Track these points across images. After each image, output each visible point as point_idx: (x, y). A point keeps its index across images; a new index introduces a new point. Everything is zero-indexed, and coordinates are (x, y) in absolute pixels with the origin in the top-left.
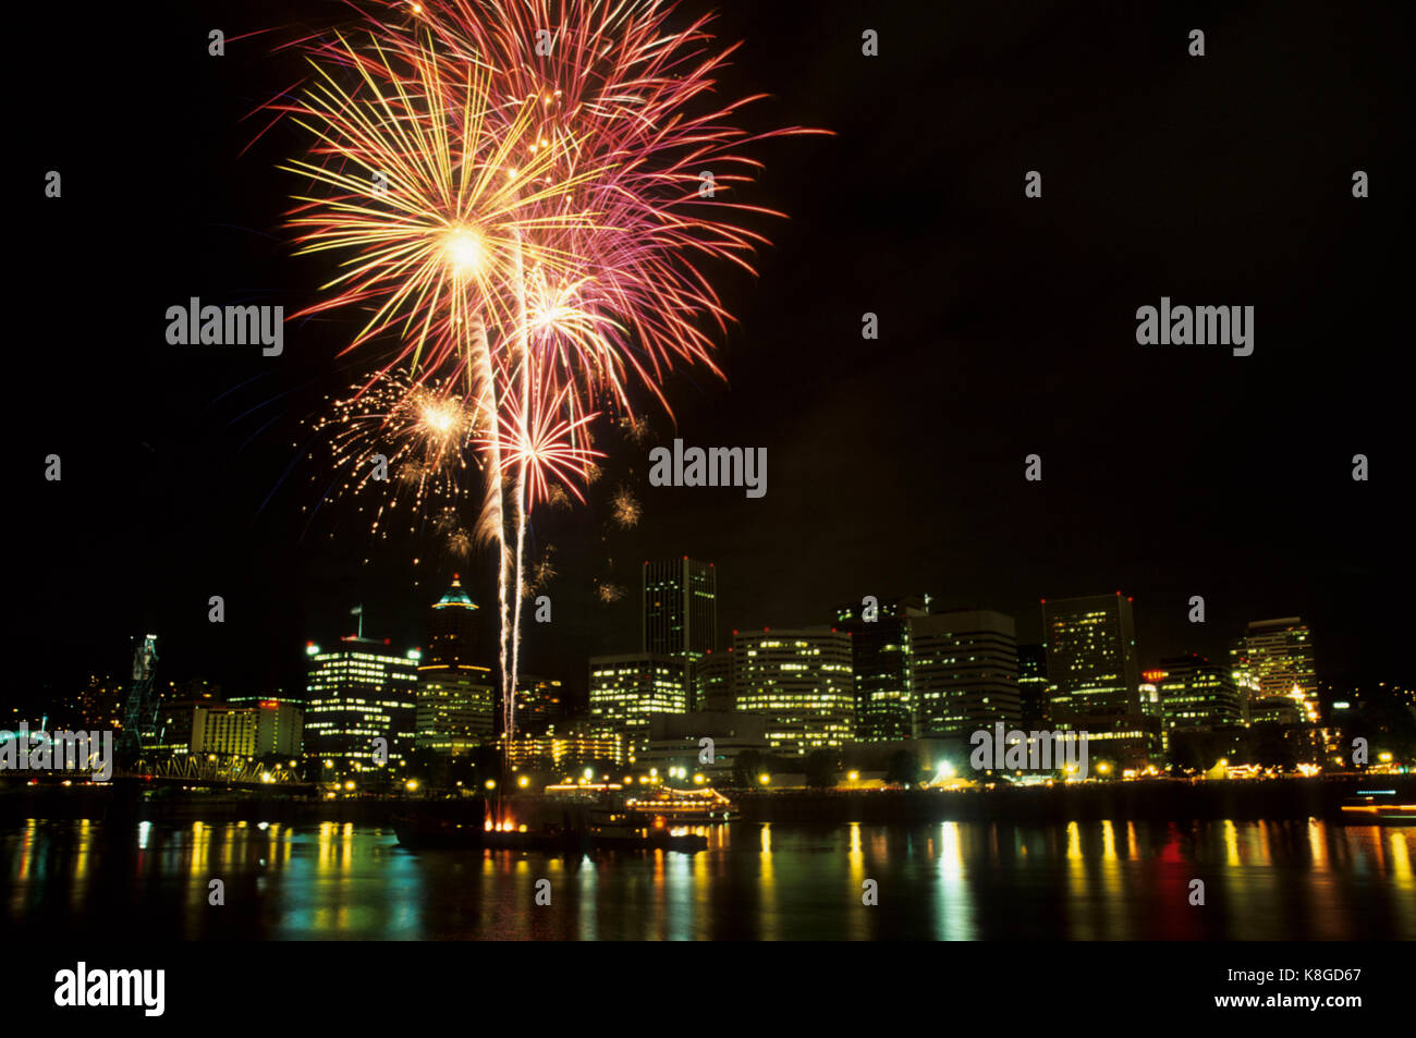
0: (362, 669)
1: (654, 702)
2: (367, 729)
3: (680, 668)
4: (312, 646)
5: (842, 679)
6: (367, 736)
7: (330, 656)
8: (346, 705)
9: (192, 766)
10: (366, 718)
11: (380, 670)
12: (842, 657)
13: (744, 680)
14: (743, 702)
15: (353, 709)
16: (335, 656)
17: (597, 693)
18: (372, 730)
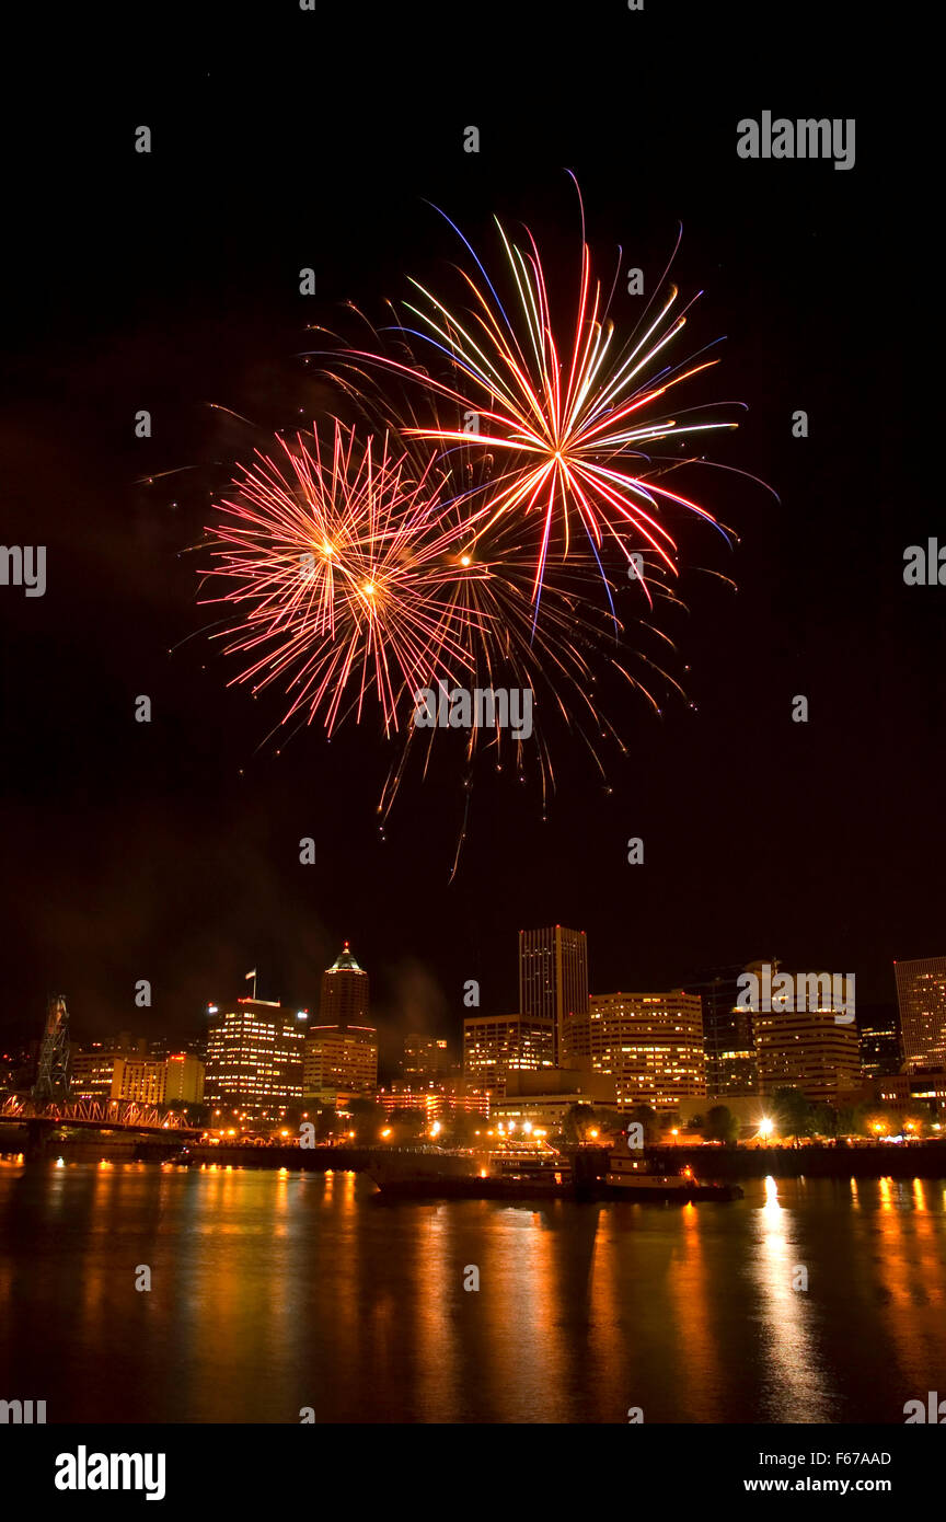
0: (256, 1027)
2: (260, 1082)
3: (548, 1029)
4: (213, 1006)
5: (692, 1040)
6: (259, 1089)
7: (227, 1016)
8: (240, 1059)
9: (95, 1110)
10: (259, 1072)
11: (271, 1029)
12: (692, 1019)
13: (600, 1041)
14: (598, 1061)
15: (247, 1063)
16: (232, 1016)
17: (472, 1051)
18: (264, 1083)
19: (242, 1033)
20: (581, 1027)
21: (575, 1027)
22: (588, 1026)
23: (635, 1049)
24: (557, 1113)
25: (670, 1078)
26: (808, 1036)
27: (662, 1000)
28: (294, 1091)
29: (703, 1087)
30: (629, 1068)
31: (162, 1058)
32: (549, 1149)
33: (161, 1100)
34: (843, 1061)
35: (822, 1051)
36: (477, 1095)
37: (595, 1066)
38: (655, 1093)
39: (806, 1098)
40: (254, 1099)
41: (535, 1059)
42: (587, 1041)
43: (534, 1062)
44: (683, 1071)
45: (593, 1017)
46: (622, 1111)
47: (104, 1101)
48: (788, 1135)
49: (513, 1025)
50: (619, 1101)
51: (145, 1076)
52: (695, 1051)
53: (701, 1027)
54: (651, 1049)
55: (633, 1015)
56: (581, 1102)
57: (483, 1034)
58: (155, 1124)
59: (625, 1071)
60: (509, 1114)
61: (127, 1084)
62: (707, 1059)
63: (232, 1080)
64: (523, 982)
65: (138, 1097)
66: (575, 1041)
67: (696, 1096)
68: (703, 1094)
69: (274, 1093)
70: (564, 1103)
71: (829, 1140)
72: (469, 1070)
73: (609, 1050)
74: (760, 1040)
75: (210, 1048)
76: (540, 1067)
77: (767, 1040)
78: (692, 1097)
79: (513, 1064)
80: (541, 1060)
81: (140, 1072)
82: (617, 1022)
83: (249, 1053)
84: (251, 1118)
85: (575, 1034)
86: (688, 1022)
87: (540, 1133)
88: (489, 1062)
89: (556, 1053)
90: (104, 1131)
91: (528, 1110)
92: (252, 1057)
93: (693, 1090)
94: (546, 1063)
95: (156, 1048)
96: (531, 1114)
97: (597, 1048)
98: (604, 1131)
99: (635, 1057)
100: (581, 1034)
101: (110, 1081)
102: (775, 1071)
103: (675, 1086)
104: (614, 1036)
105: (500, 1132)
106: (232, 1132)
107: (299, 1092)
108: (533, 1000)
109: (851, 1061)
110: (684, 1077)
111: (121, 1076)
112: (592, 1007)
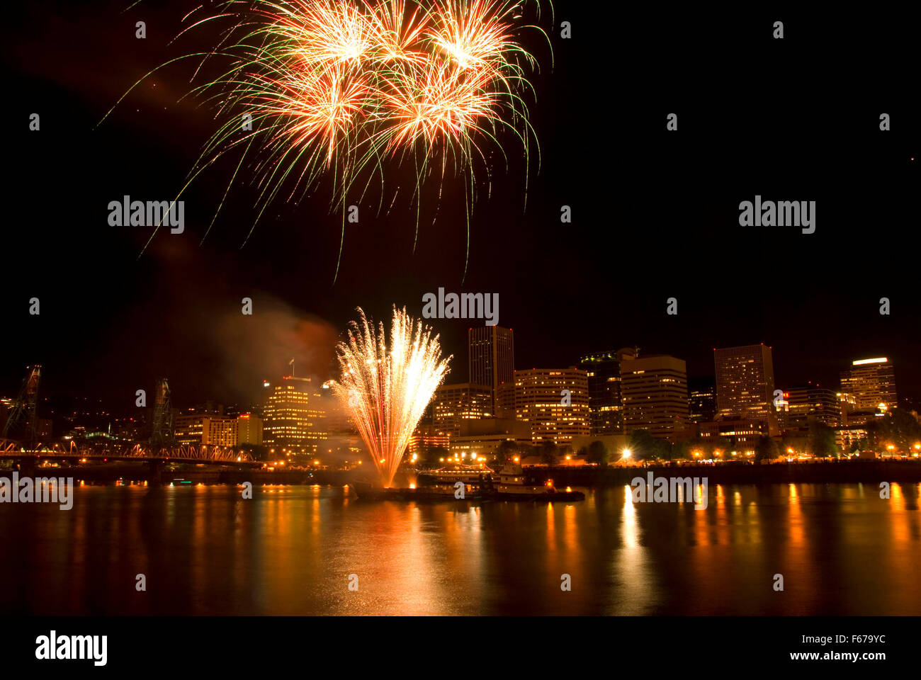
0: (295, 395)
1: (471, 413)
2: (300, 430)
3: (488, 392)
4: (266, 382)
5: (581, 399)
6: (299, 435)
7: (276, 388)
8: (286, 416)
9: (192, 452)
10: (299, 424)
11: (306, 396)
12: (581, 386)
13: (522, 400)
14: (521, 412)
15: (290, 418)
16: (280, 388)
17: (438, 408)
18: (303, 431)
19: (286, 399)
20: (509, 391)
21: (505, 391)
22: (513, 391)
23: (544, 405)
24: (493, 446)
25: (567, 423)
26: (656, 397)
27: (562, 374)
28: (322, 436)
29: (588, 429)
30: (541, 417)
31: (234, 417)
32: (488, 470)
33: (235, 444)
34: (678, 412)
35: (664, 406)
36: (442, 436)
37: (518, 416)
38: (556, 433)
39: (653, 436)
40: (296, 441)
41: (480, 412)
42: (513, 400)
43: (478, 414)
44: (575, 419)
45: (516, 384)
46: (535, 445)
47: (197, 446)
48: (641, 459)
49: (465, 390)
50: (533, 438)
51: (224, 429)
52: (583, 406)
53: (587, 391)
54: (555, 405)
55: (543, 383)
56: (508, 439)
57: (445, 396)
58: (231, 459)
59: (537, 419)
60: (462, 447)
61: (212, 434)
62: (591, 411)
63: (281, 430)
64: (472, 362)
65: (220, 442)
66: (505, 400)
67: (583, 435)
68: (588, 433)
69: (309, 437)
70: (498, 440)
71: (666, 462)
72: (436, 419)
73: (527, 406)
74: (625, 399)
75: (266, 409)
76: (483, 417)
77: (630, 399)
78: (579, 435)
79: (465, 415)
80: (483, 412)
81: (221, 426)
82: (532, 387)
83: (292, 412)
84: (295, 454)
85: (505, 396)
86: (579, 388)
87: (482, 459)
88: (449, 414)
89: (493, 408)
90: (199, 465)
91: (474, 445)
92: (293, 414)
93: (582, 431)
94: (487, 415)
95: (231, 411)
96: (476, 447)
97: (520, 405)
98: (523, 458)
99: (544, 410)
100: (509, 395)
101: (201, 433)
102: (634, 419)
103: (569, 428)
104: (530, 397)
105: (456, 459)
106: (282, 463)
107: (325, 436)
108: (478, 374)
109: (683, 413)
110: (576, 423)
111: (208, 429)
112: (515, 378)
